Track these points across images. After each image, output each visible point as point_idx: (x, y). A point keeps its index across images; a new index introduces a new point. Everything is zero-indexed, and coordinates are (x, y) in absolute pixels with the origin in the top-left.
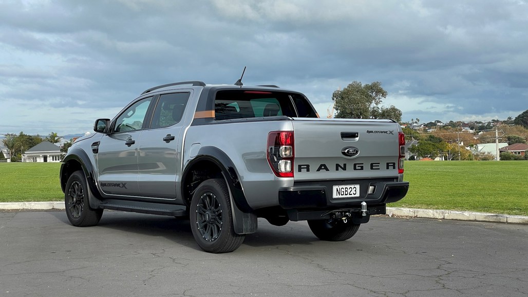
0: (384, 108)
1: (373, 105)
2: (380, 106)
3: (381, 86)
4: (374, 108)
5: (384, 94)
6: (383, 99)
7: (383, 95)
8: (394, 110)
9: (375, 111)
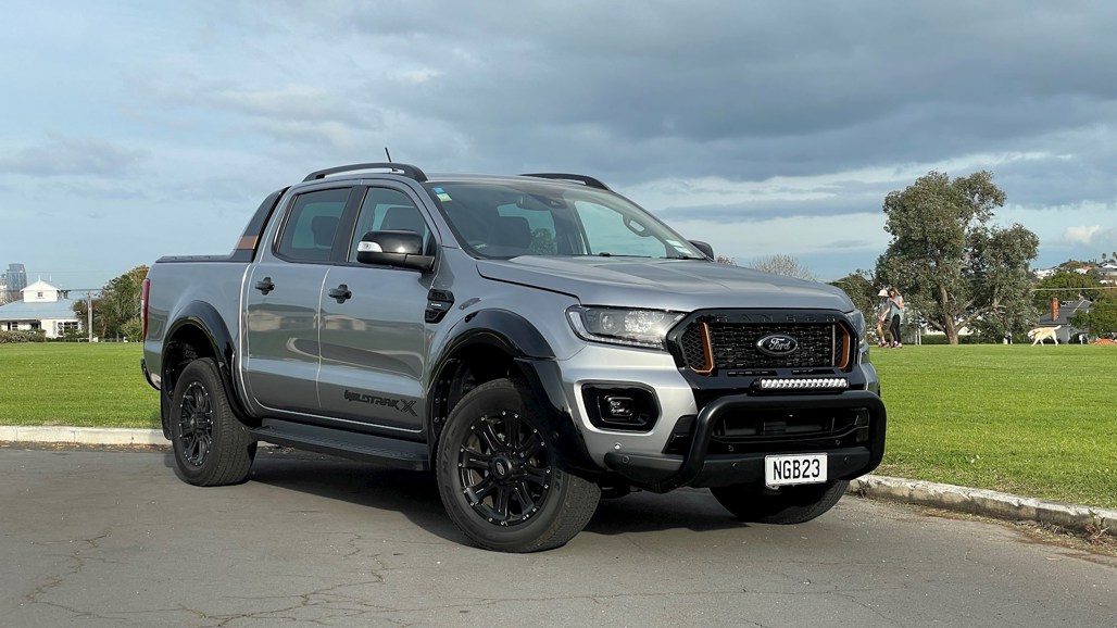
0: (999, 230)
1: (974, 222)
2: (989, 225)
3: (992, 182)
4: (975, 230)
5: (999, 200)
6: (996, 210)
7: (996, 200)
8: (1020, 233)
9: (979, 235)
